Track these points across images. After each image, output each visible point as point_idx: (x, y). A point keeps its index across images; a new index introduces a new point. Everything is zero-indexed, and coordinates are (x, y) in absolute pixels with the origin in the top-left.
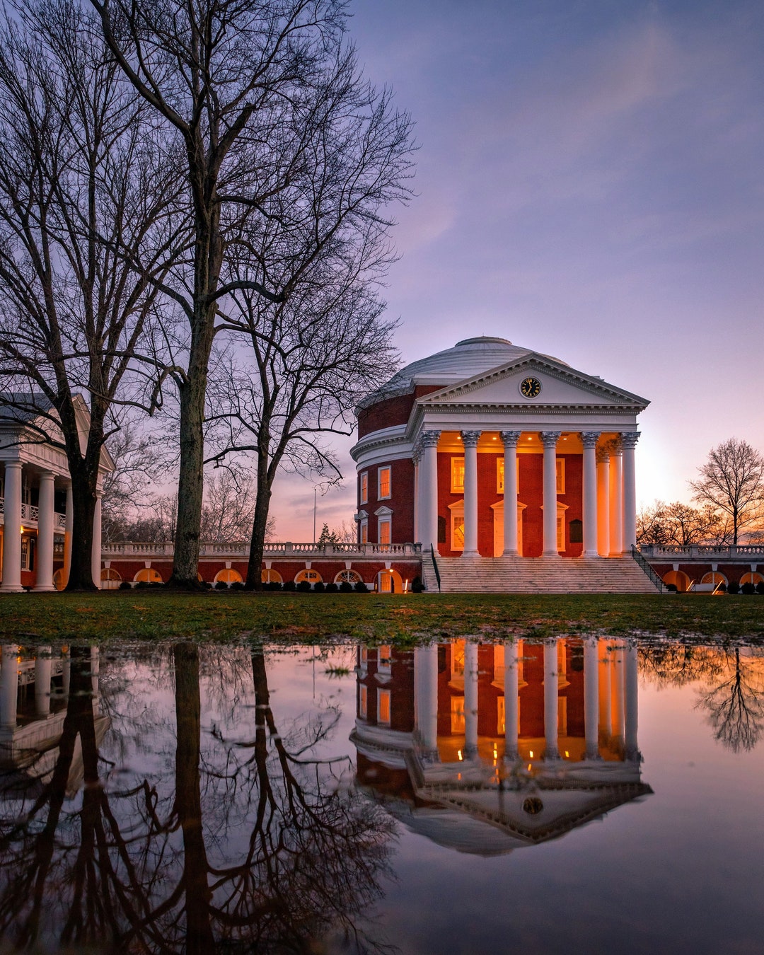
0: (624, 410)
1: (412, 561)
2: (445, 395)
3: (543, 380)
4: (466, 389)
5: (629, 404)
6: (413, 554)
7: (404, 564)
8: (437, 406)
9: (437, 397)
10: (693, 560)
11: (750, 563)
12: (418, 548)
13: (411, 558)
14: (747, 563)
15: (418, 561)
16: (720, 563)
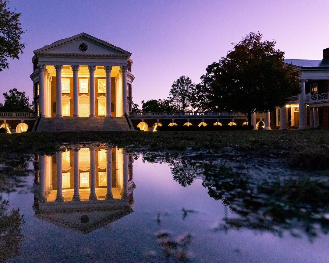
0: (121, 57)
2: (46, 50)
3: (89, 44)
4: (56, 47)
7: (29, 121)
8: (43, 54)
9: (43, 51)
10: (149, 117)
11: (172, 119)
13: (32, 118)
15: (35, 120)
16: (160, 119)
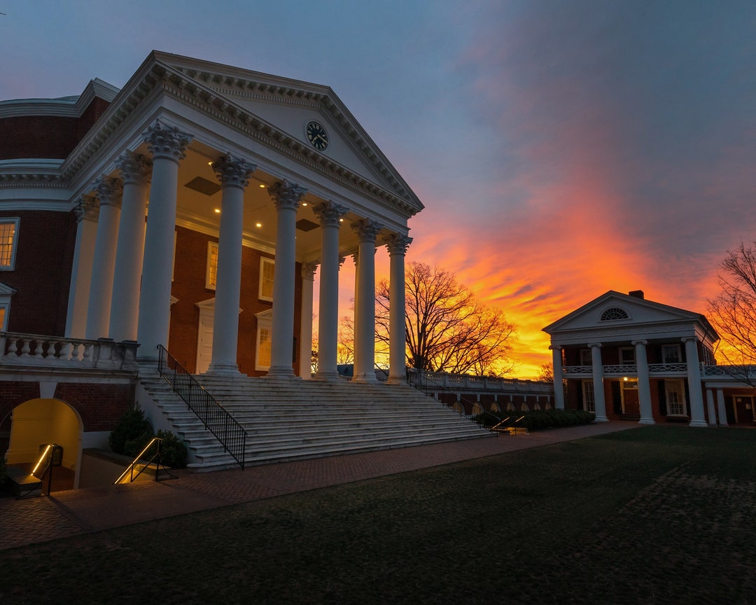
1: (113, 381)
3: (330, 134)
7: (92, 387)
12: (129, 352)
13: (113, 373)
15: (126, 381)
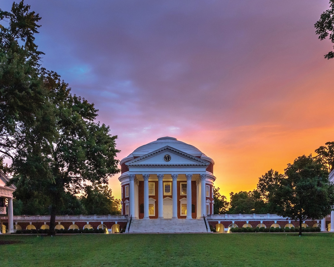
0: (201, 166)
1: (125, 221)
2: (136, 161)
3: (172, 155)
4: (144, 159)
5: (203, 164)
6: (125, 218)
7: (122, 222)
9: (133, 162)
10: (225, 220)
11: (246, 221)
12: (127, 216)
13: (124, 220)
14: (245, 221)
15: (127, 221)
16: (235, 221)
